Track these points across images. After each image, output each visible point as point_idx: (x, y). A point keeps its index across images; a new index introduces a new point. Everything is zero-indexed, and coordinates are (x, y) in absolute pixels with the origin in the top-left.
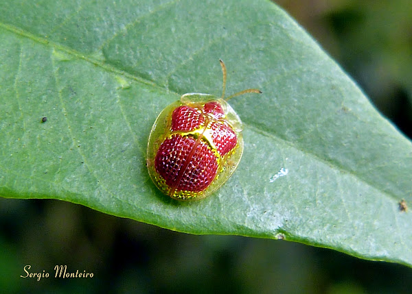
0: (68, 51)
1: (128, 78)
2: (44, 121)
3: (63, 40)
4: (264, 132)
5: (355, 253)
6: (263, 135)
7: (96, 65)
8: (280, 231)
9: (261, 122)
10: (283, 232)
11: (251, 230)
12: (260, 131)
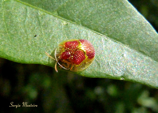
0: (44, 11)
1: (66, 21)
2: (36, 36)
3: (43, 7)
4: (116, 41)
5: (150, 85)
6: (116, 42)
7: (55, 16)
8: (122, 77)
9: (115, 37)
10: (123, 77)
11: (112, 76)
12: (115, 41)
